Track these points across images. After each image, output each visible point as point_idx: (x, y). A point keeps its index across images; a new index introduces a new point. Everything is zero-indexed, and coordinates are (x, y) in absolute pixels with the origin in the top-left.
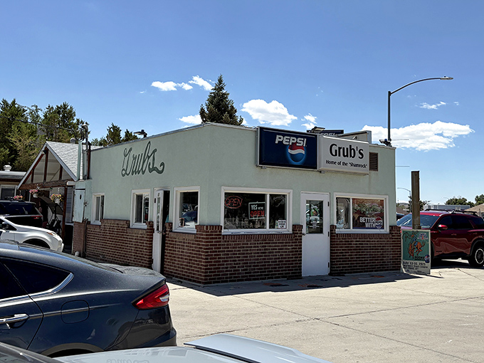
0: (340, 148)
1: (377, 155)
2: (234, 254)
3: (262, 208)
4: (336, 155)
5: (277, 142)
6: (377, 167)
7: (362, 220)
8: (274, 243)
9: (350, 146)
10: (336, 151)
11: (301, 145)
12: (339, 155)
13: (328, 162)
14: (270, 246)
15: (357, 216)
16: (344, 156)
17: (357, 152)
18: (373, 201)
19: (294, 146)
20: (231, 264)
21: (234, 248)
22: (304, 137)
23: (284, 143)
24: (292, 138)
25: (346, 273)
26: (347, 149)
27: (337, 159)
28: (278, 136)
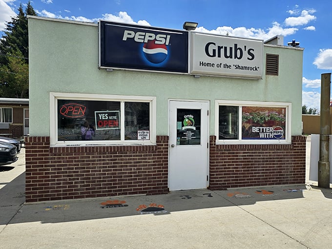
0: (220, 48)
1: (277, 57)
2: (69, 169)
3: (115, 117)
4: (214, 55)
5: (125, 39)
6: (277, 70)
7: (255, 130)
8: (127, 156)
9: (236, 45)
10: (214, 51)
11: (163, 43)
12: (219, 56)
13: (202, 64)
14: (122, 160)
15: (247, 126)
16: (226, 57)
17: (245, 53)
18: (270, 109)
19: (151, 45)
20: (64, 180)
21: (68, 162)
22: (167, 34)
23: (136, 40)
24: (148, 34)
25: (229, 187)
26: (231, 49)
27: (216, 60)
28: (126, 32)
